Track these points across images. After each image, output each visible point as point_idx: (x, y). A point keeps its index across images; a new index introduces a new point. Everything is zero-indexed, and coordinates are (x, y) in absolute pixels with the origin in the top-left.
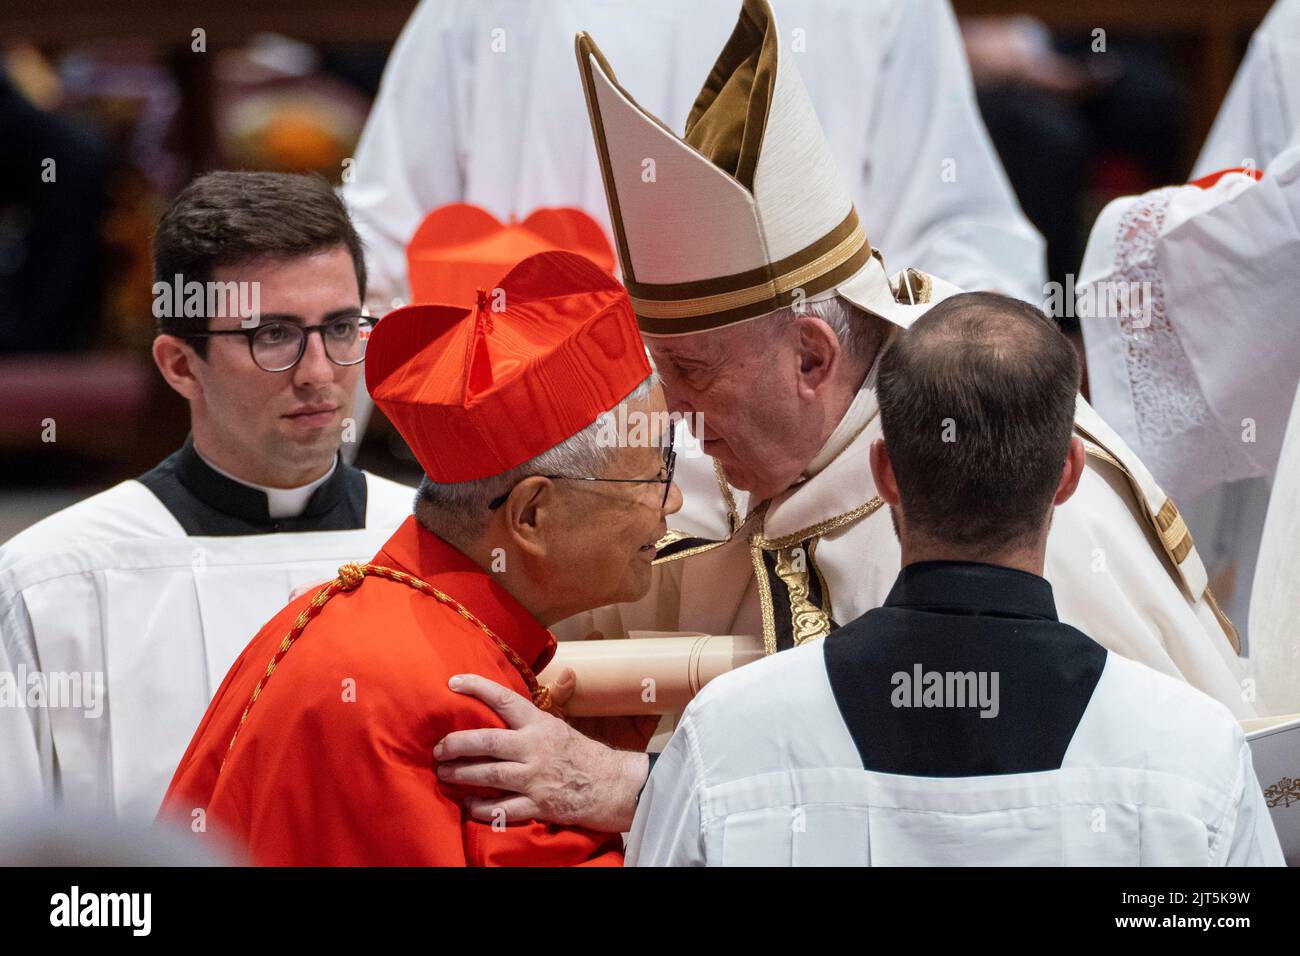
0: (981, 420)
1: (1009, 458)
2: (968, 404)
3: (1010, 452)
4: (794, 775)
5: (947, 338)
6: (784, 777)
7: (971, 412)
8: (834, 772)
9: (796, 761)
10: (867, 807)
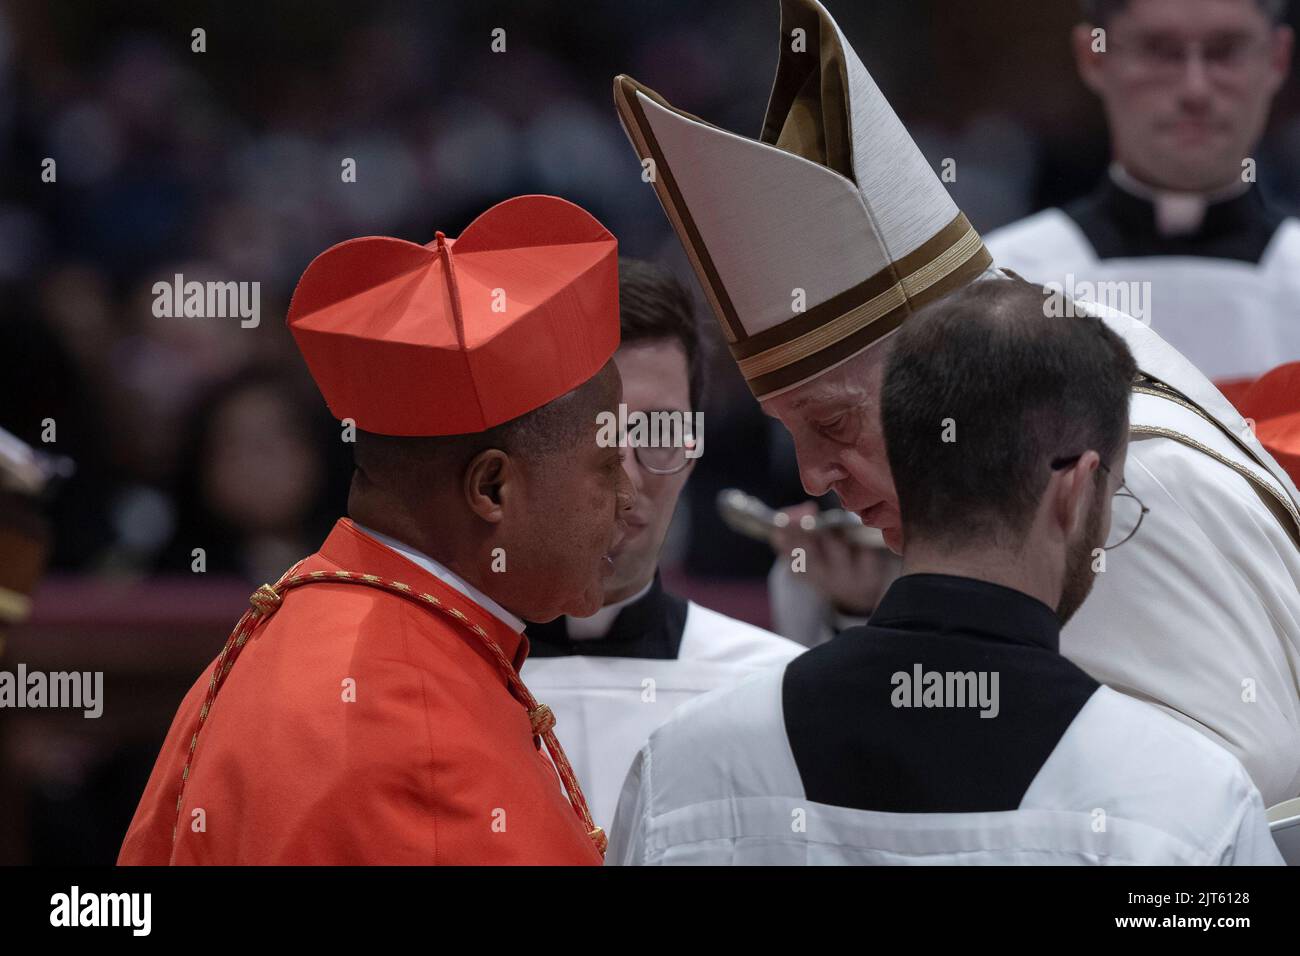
4: (735, 804)
6: (725, 805)
8: (775, 802)
9: (738, 789)
10: (806, 842)
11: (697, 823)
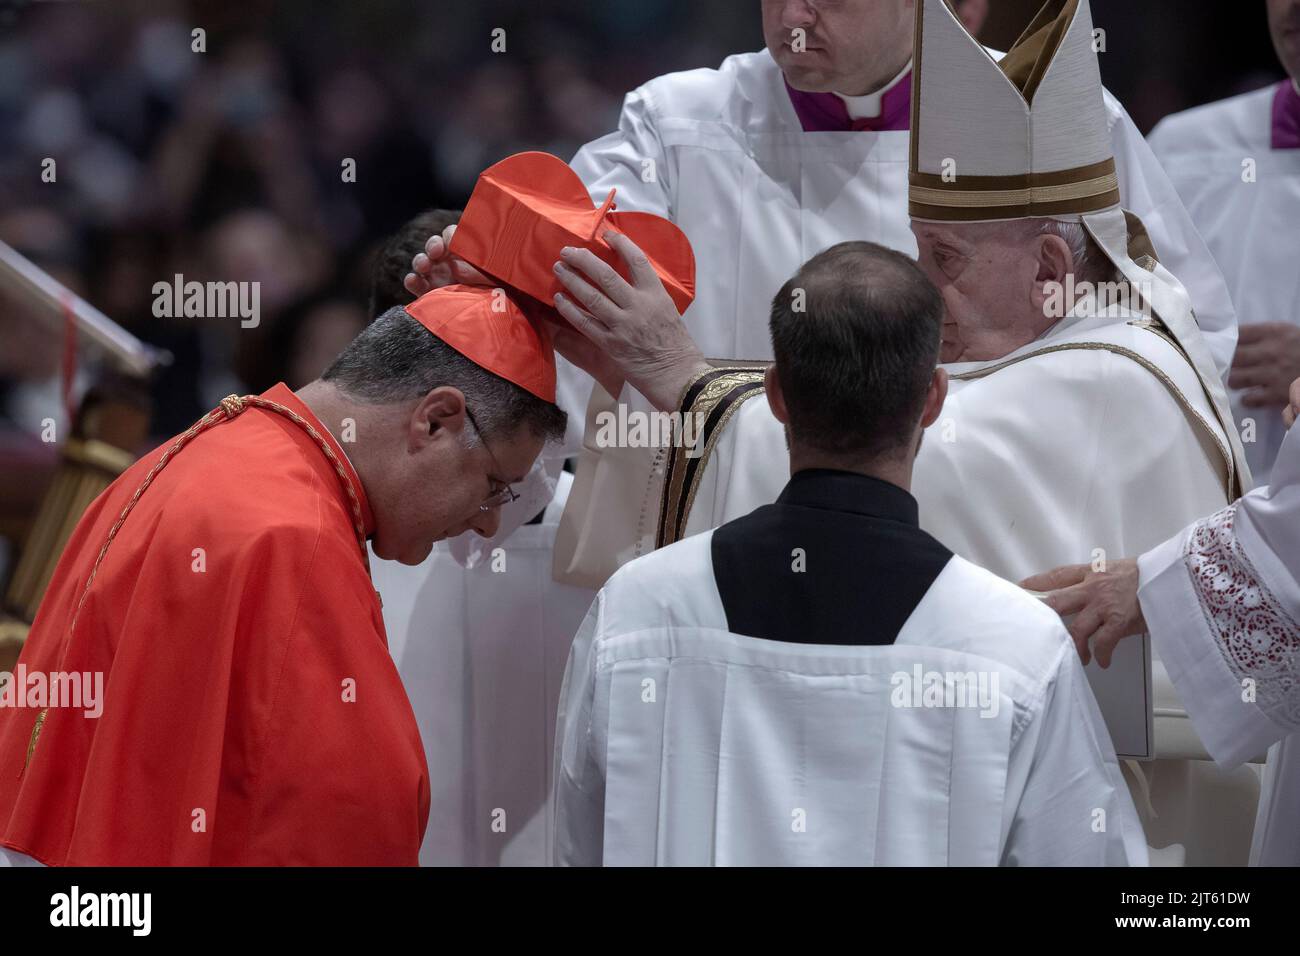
0: (853, 347)
1: (876, 381)
2: (842, 334)
3: (877, 375)
4: (671, 633)
5: (829, 278)
6: (663, 632)
7: (843, 339)
8: (705, 632)
9: (674, 620)
10: (727, 663)
11: (640, 645)
